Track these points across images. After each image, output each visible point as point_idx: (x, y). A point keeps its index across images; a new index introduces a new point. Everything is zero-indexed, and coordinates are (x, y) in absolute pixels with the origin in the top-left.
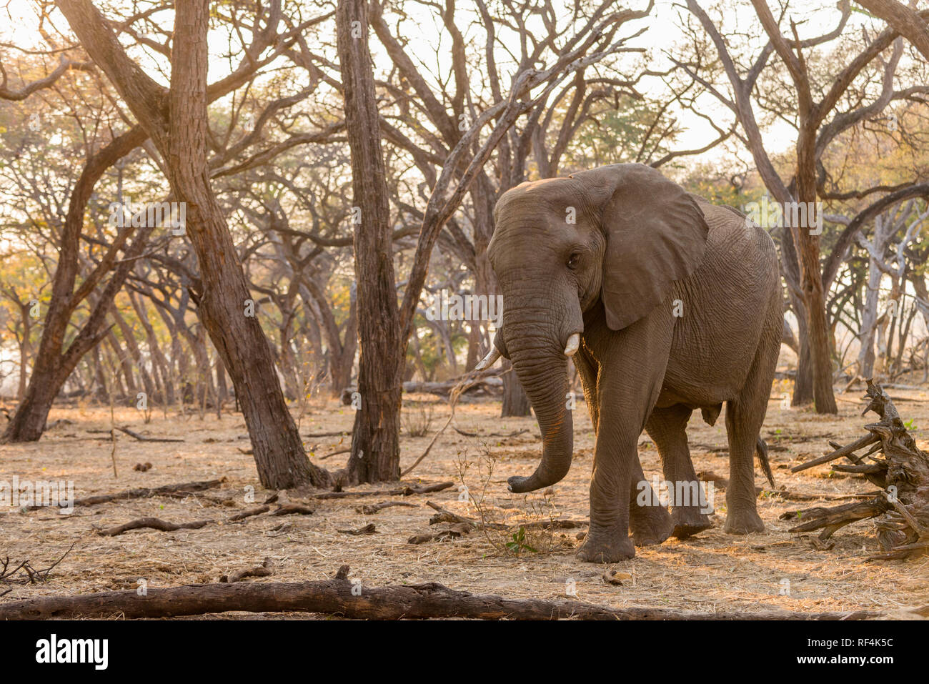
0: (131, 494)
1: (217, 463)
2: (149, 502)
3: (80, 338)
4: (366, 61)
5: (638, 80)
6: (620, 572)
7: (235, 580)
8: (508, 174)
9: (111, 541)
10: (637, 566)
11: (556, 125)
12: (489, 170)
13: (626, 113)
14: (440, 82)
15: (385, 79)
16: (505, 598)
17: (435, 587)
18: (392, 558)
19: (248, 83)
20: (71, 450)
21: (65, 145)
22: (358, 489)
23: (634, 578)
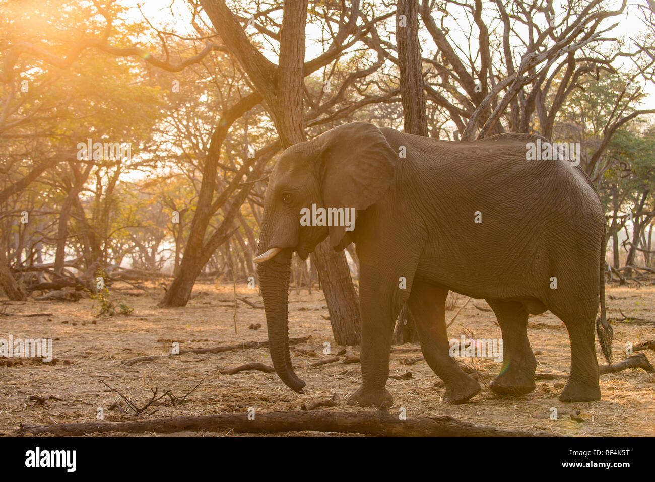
0: (245, 345)
1: (307, 325)
2: (257, 351)
3: (215, 236)
4: (415, 46)
5: (613, 59)
6: (584, 412)
7: (311, 409)
8: (517, 126)
9: (229, 378)
10: (596, 408)
11: (553, 90)
12: (504, 122)
13: (605, 82)
14: (470, 60)
15: (432, 58)
16: (498, 428)
17: (448, 419)
18: (422, 397)
19: (335, 60)
20: (207, 313)
21: (209, 102)
22: (402, 347)
23: (593, 417)
